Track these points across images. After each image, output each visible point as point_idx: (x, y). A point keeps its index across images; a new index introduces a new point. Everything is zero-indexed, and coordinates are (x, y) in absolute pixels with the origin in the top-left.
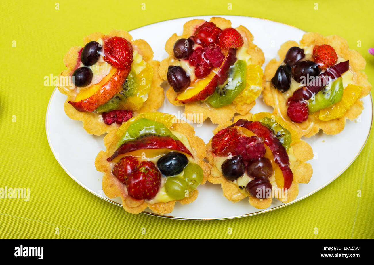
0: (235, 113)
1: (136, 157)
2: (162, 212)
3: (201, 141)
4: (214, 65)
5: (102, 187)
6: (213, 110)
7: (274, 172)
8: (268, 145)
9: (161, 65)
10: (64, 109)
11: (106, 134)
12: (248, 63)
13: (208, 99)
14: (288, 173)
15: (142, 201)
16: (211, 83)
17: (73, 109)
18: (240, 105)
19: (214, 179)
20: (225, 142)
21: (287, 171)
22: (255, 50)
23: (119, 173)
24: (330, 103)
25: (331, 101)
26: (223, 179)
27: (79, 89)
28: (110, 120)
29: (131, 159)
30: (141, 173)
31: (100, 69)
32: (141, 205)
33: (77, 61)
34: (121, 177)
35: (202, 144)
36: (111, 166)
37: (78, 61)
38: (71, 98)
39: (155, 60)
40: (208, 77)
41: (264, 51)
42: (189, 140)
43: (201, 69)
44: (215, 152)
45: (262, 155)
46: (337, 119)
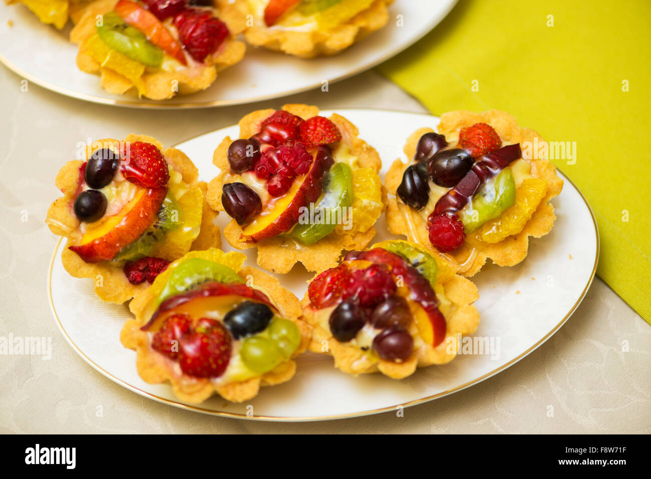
0: (342, 249)
1: (189, 315)
2: (240, 398)
3: (290, 295)
4: (296, 170)
6: (305, 249)
9: (209, 187)
10: (63, 262)
11: (133, 298)
12: (354, 168)
13: (294, 230)
14: (436, 316)
15: (206, 380)
16: (295, 200)
17: (76, 260)
18: (349, 236)
19: (318, 345)
22: (362, 148)
24: (496, 207)
25: (497, 204)
26: (334, 342)
27: (83, 226)
28: (138, 275)
29: (181, 317)
30: (198, 334)
31: (118, 193)
32: (203, 386)
33: (78, 183)
35: (292, 298)
36: (150, 336)
37: (80, 182)
38: (74, 240)
39: (202, 181)
40: (290, 192)
41: (378, 150)
42: (271, 294)
43: (276, 181)
44: (316, 304)
45: (392, 291)
46: (512, 238)
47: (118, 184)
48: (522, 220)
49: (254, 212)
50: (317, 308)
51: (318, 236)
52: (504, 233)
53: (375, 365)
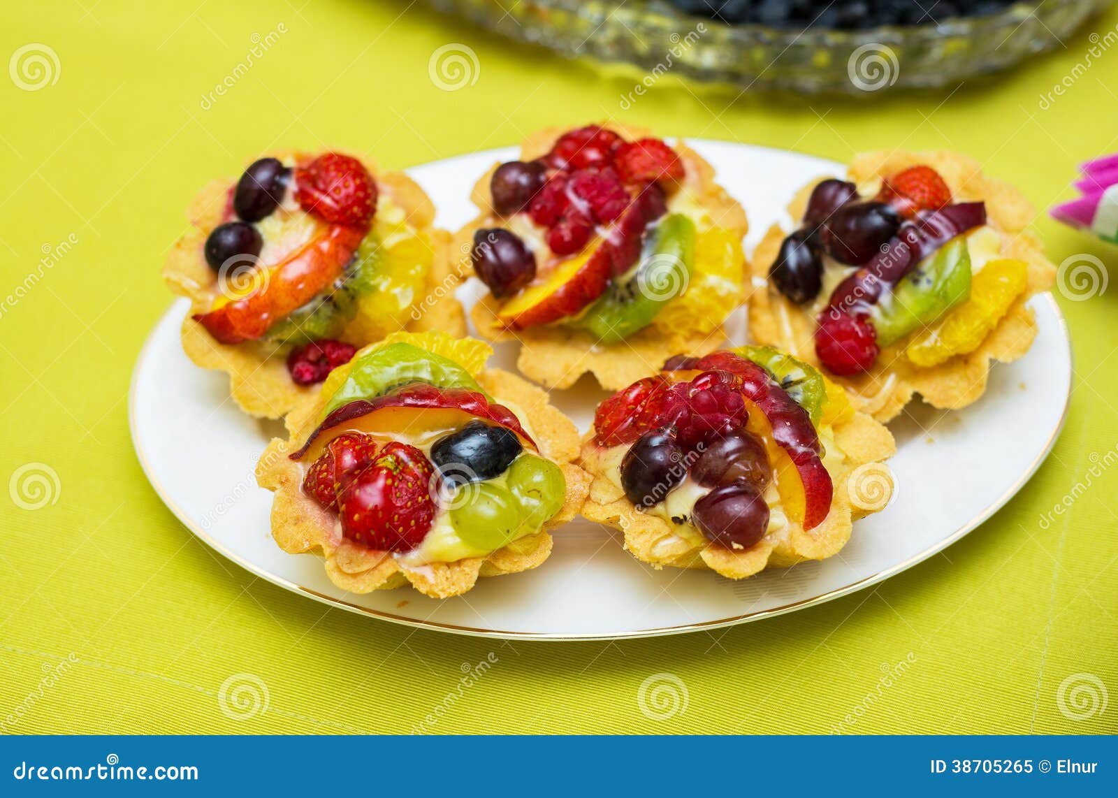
1: (370, 437)
2: (443, 590)
4: (602, 214)
5: (272, 527)
6: (604, 352)
7: (775, 471)
8: (754, 399)
11: (292, 409)
12: (701, 228)
14: (815, 473)
15: (384, 554)
16: (592, 263)
17: (203, 340)
19: (599, 509)
20: (630, 404)
21: (814, 469)
22: (720, 200)
23: (321, 477)
24: (934, 300)
25: (937, 296)
26: (626, 505)
28: (307, 370)
29: (354, 439)
30: (381, 469)
31: (284, 230)
32: (379, 565)
33: (224, 213)
34: (326, 488)
36: (300, 471)
38: (200, 304)
40: (585, 250)
43: (565, 229)
44: (604, 438)
45: (738, 422)
46: (959, 361)
47: (286, 216)
48: (979, 327)
49: (522, 277)
50: (606, 446)
51: (627, 329)
52: (948, 350)
53: (696, 551)
